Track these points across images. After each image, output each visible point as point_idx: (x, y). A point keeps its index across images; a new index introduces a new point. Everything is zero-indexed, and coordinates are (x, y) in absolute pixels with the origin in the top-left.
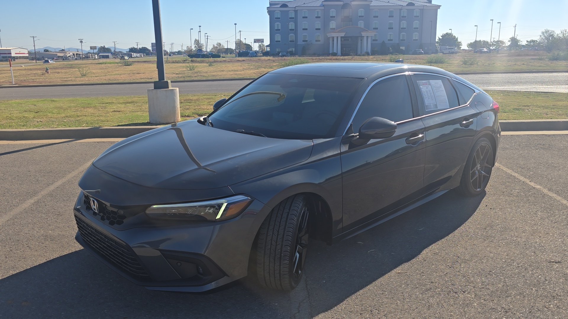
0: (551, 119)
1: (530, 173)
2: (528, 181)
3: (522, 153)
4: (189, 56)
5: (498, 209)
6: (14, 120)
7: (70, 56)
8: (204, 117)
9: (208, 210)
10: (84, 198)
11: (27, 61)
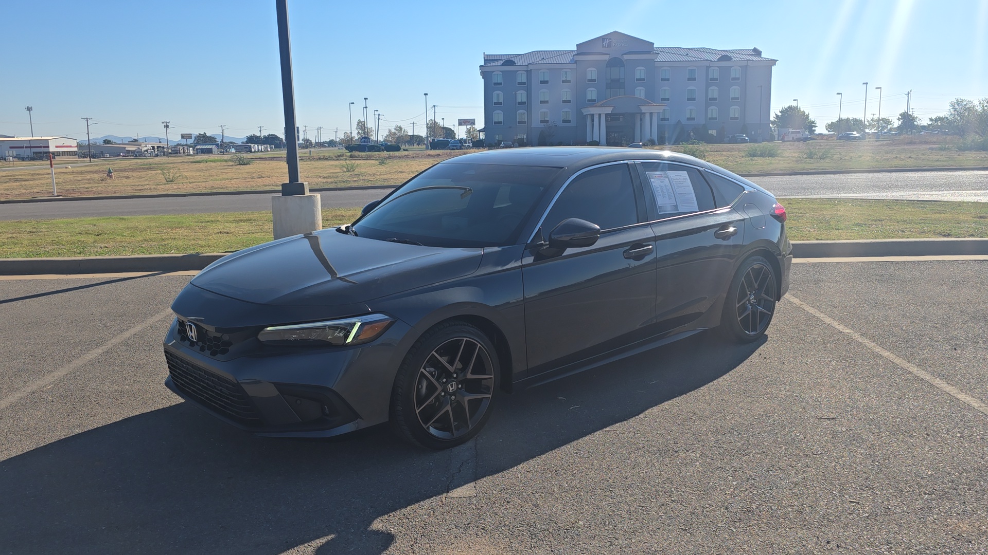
0: (908, 238)
1: (843, 313)
2: (835, 324)
3: (843, 287)
4: (347, 148)
5: (776, 359)
6: (64, 245)
7: (147, 151)
8: (346, 225)
9: (338, 333)
10: (178, 327)
11: (75, 158)
